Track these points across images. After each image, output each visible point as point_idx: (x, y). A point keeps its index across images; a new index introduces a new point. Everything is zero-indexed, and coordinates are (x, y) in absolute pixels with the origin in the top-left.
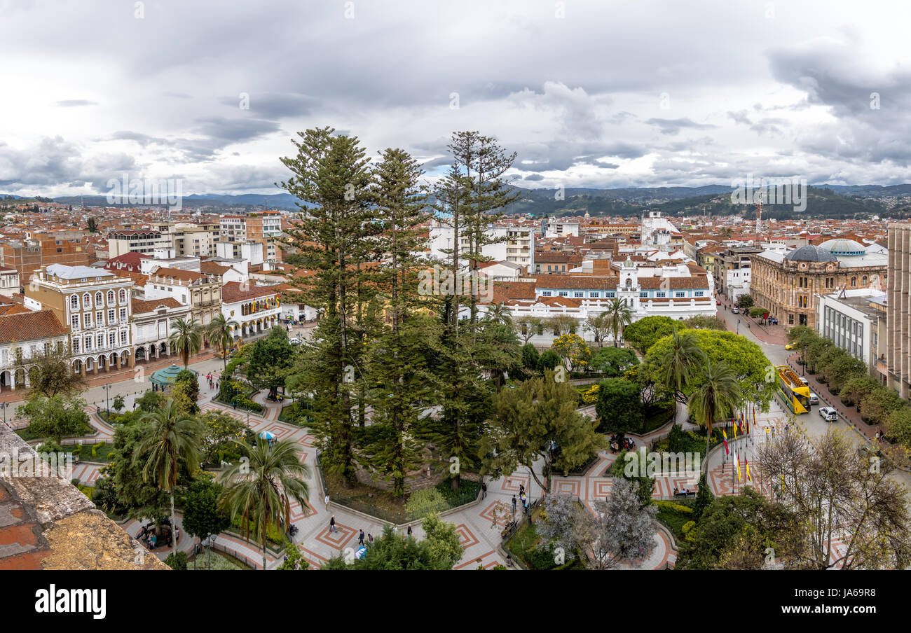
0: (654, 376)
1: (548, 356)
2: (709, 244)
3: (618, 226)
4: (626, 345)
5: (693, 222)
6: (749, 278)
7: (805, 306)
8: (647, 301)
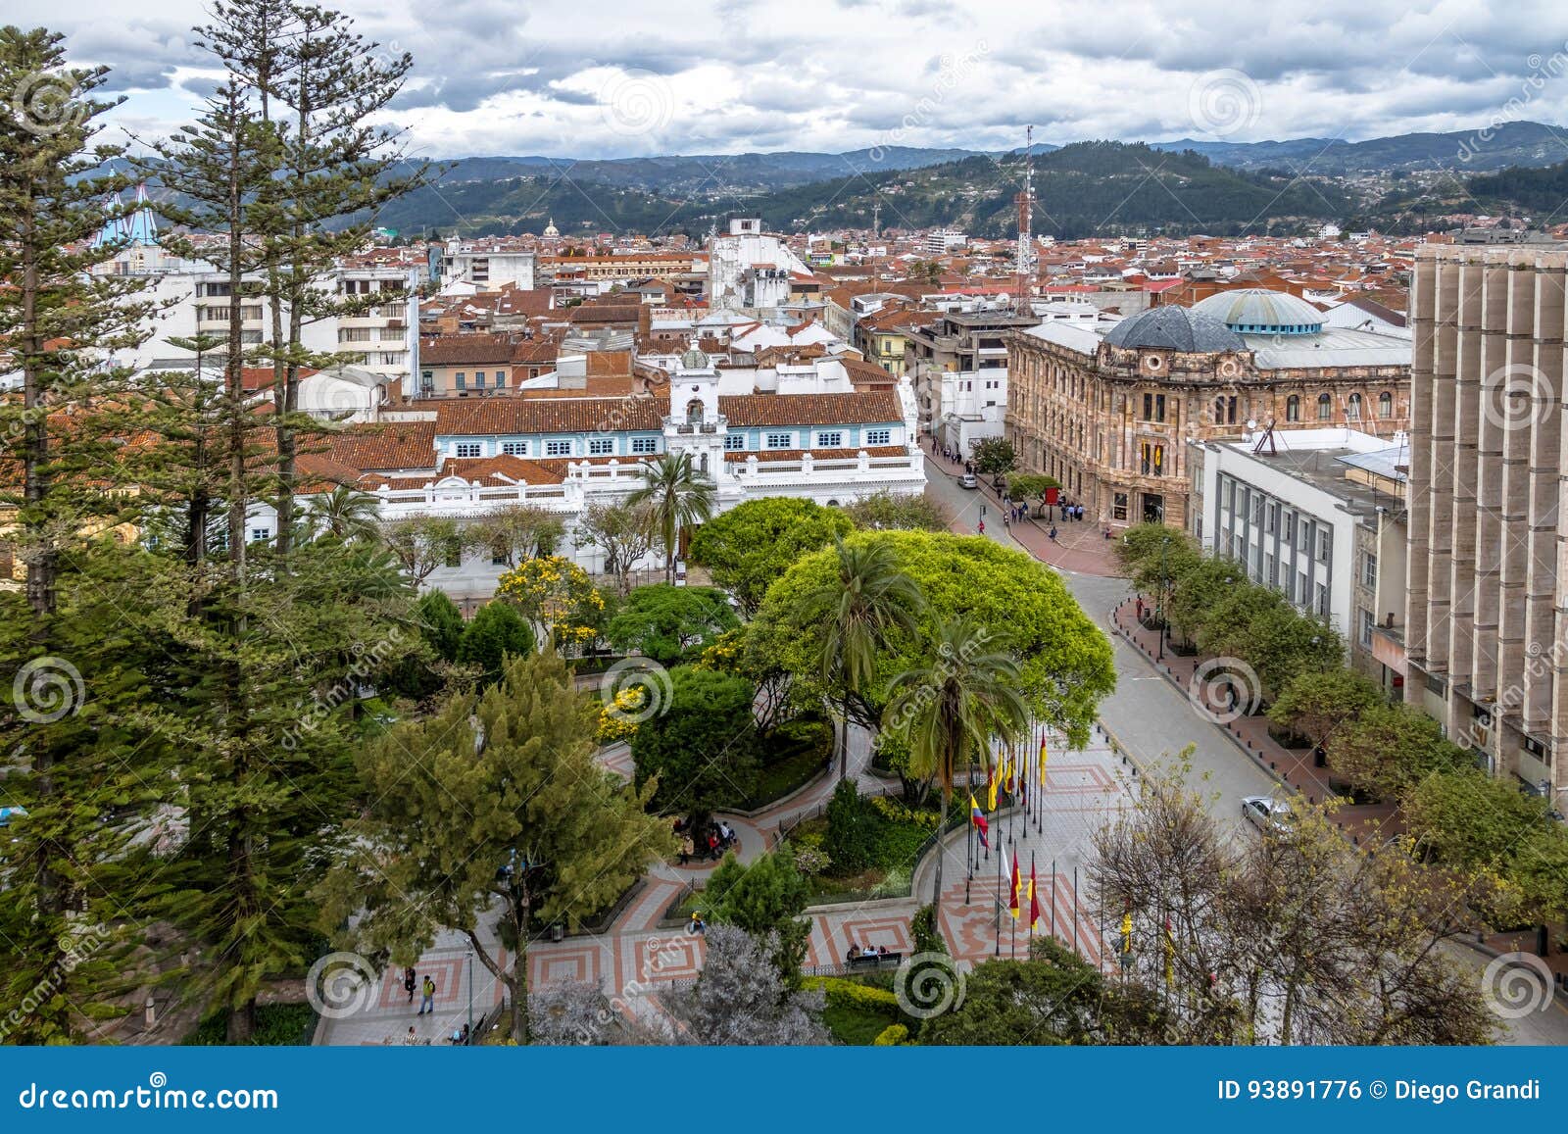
0: (790, 657)
1: (492, 622)
2: (888, 304)
3: (639, 258)
4: (701, 578)
5: (835, 246)
6: (1001, 396)
7: (1159, 470)
8: (743, 457)
